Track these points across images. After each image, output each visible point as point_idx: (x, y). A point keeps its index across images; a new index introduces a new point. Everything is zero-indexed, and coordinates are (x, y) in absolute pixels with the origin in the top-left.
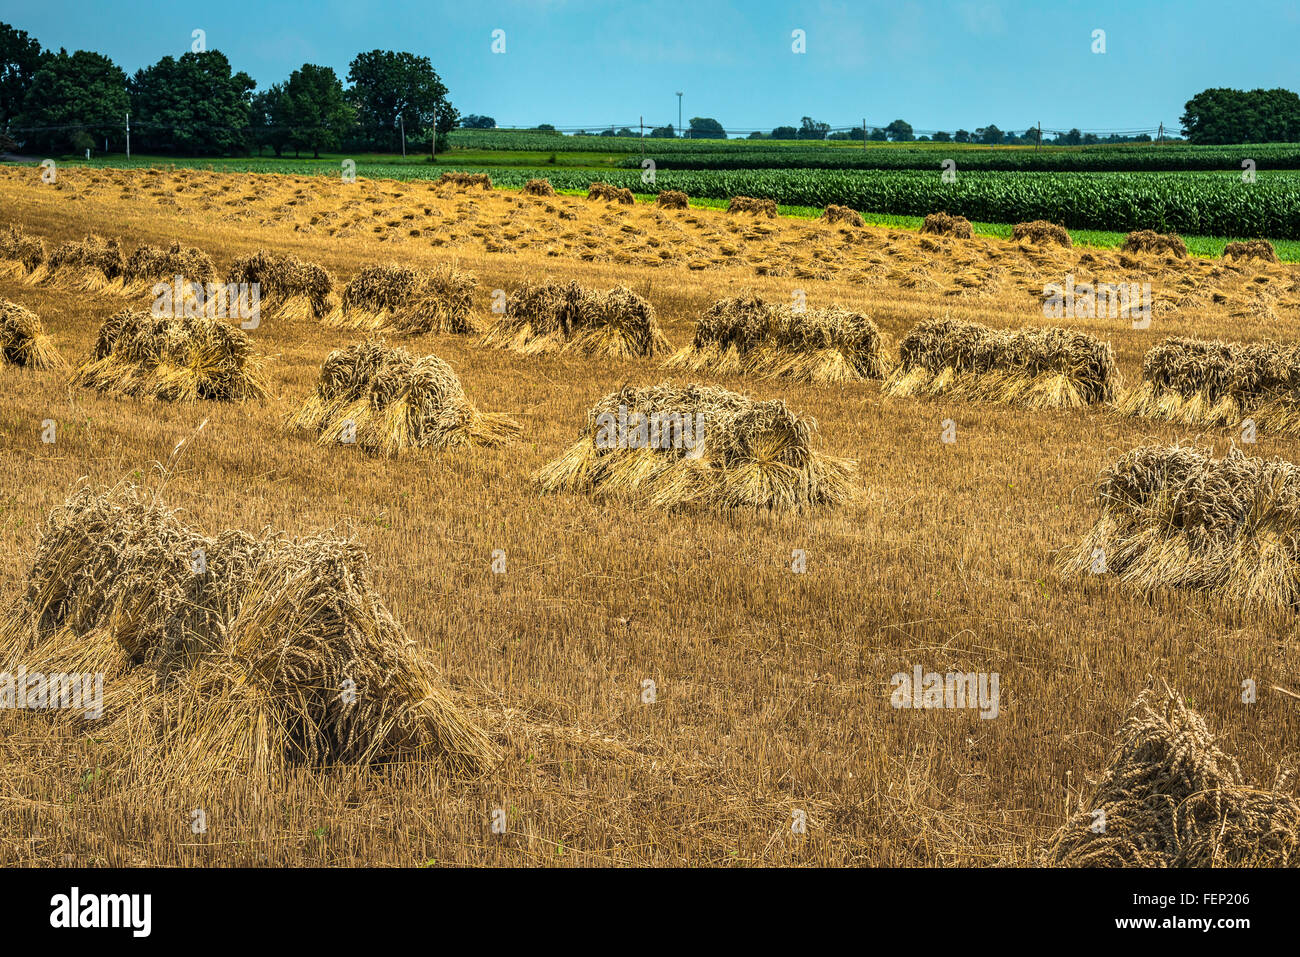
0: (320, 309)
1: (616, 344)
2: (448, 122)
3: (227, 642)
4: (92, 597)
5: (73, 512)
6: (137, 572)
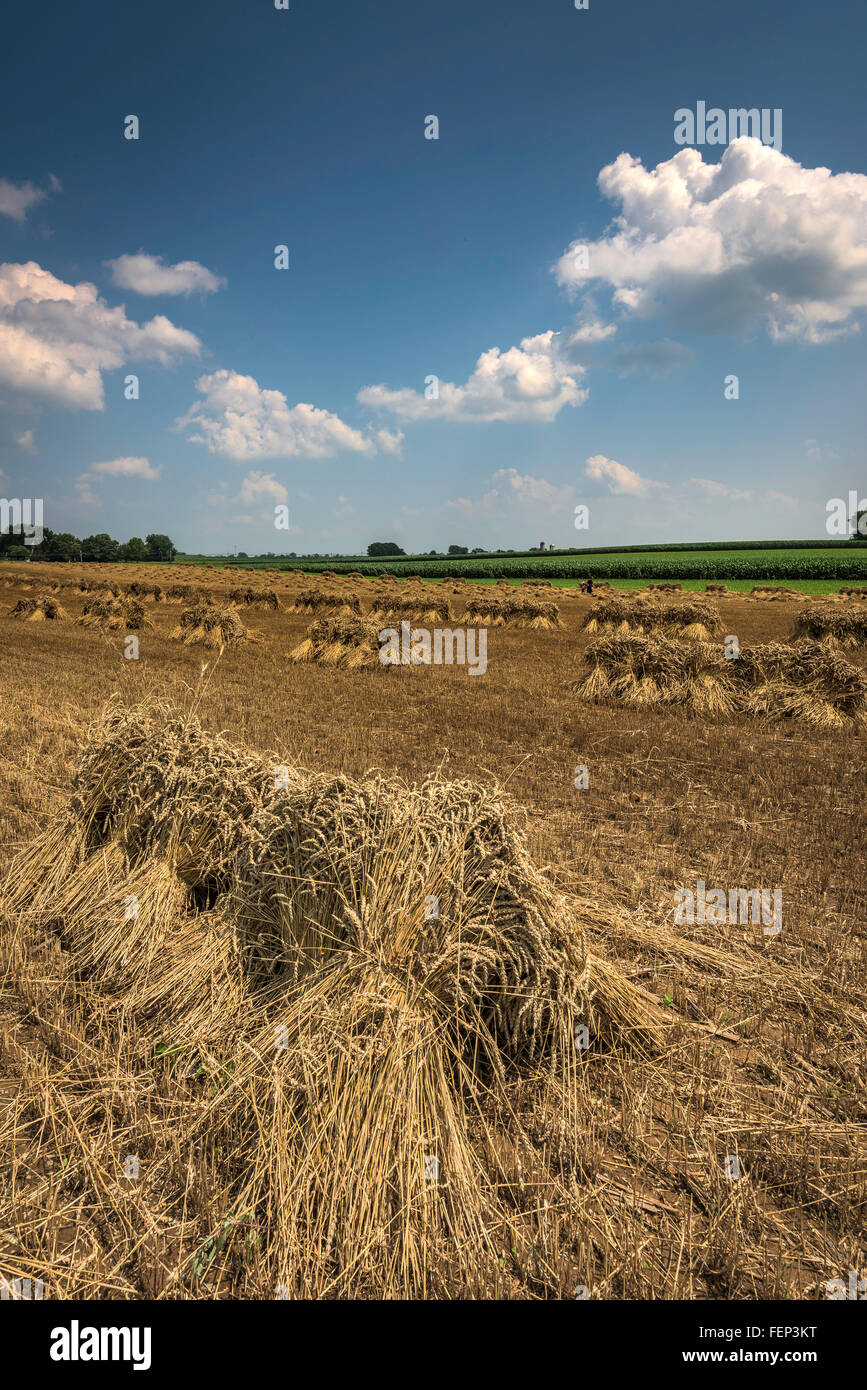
0: (158, 598)
1: (266, 606)
2: (174, 553)
3: (366, 938)
4: (140, 817)
5: (109, 725)
6: (192, 800)
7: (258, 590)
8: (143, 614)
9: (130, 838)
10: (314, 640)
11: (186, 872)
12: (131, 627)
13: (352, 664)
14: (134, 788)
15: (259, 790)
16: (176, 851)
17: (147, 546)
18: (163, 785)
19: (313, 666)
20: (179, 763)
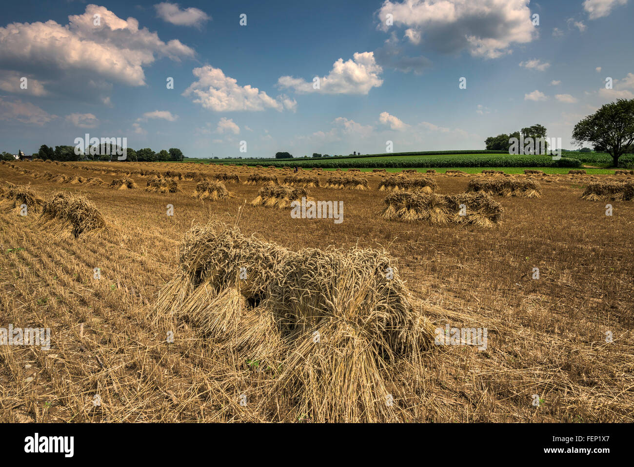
0: (180, 179)
1: (234, 181)
2: (183, 157)
3: (337, 311)
4: (219, 271)
5: (195, 233)
6: (244, 263)
7: (229, 174)
8: (177, 185)
9: (214, 280)
10: (262, 196)
11: (245, 293)
12: (172, 192)
13: (281, 206)
14: (214, 259)
15: (275, 257)
16: (239, 284)
17: (170, 154)
18: (228, 257)
19: (264, 208)
20: (234, 247)
